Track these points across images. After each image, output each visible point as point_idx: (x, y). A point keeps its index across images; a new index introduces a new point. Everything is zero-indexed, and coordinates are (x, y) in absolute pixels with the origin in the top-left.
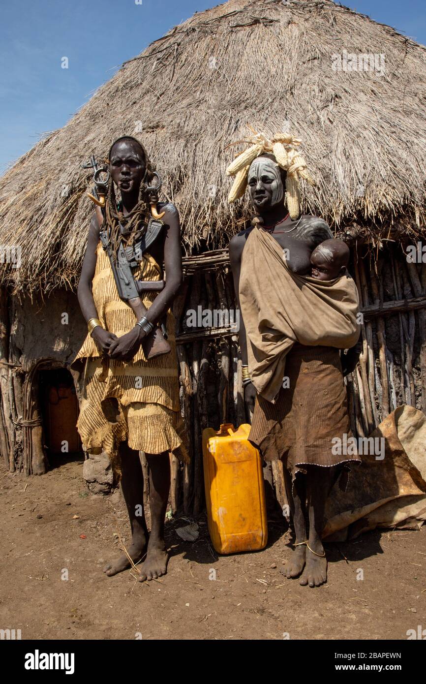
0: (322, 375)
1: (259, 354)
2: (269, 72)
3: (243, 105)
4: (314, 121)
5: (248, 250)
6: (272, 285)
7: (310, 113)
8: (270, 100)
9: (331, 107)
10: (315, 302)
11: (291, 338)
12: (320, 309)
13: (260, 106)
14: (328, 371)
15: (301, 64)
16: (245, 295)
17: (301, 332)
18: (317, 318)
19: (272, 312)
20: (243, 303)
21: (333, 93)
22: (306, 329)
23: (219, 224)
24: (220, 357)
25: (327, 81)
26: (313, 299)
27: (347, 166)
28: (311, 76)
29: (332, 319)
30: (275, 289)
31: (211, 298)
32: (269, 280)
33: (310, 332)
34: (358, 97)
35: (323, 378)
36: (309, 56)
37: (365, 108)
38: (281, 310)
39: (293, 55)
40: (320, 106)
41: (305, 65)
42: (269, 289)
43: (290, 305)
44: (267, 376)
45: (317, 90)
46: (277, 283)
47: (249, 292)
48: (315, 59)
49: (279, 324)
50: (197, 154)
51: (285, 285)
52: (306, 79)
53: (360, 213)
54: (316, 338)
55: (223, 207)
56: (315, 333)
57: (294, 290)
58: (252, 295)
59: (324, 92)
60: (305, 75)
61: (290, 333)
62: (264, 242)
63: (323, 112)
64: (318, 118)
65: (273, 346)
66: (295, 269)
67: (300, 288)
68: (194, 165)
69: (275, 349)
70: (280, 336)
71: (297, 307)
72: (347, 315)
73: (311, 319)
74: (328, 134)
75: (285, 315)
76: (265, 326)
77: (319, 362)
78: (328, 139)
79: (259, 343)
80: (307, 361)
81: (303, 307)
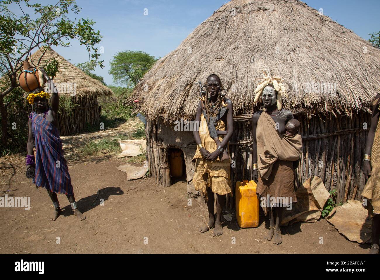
0: (286, 171)
1: (263, 162)
2: (266, 34)
3: (256, 51)
4: (285, 60)
5: (261, 121)
6: (270, 137)
7: (283, 56)
8: (267, 49)
9: (292, 54)
10: (286, 144)
11: (276, 158)
12: (288, 147)
13: (263, 51)
14: (289, 170)
15: (279, 31)
16: (259, 139)
17: (280, 156)
18: (287, 151)
19: (270, 147)
20: (258, 142)
21: (293, 47)
22: (283, 155)
23: (246, 103)
24: (243, 152)
25: (290, 41)
26: (285, 143)
27: (299, 84)
28: (283, 38)
29: (292, 151)
30: (271, 138)
31: (240, 128)
32: (269, 135)
33: (284, 156)
34: (303, 50)
35: (287, 172)
36: (282, 28)
37: (306, 55)
38: (273, 147)
39: (276, 26)
40: (288, 53)
41: (281, 32)
42: (269, 138)
43: (277, 145)
44: (266, 170)
45: (286, 45)
46: (272, 136)
47: (261, 138)
48: (285, 29)
49: (272, 152)
50: (238, 72)
51: (275, 137)
52: (281, 39)
53: (303, 104)
54: (286, 158)
55: (248, 97)
56: (286, 156)
57: (278, 139)
58: (263, 139)
59: (289, 47)
60: (281, 37)
61: (276, 156)
62: (268, 119)
63: (288, 56)
64: (287, 59)
65: (269, 160)
66: (280, 132)
67: (281, 139)
68: (237, 78)
69: (270, 161)
70: (272, 157)
71: (279, 146)
72: (298, 150)
73: (285, 151)
74: (291, 67)
75: (275, 149)
76: (267, 153)
77: (286, 166)
78: (291, 70)
79: (264, 158)
80: (281, 165)
81: (281, 146)
